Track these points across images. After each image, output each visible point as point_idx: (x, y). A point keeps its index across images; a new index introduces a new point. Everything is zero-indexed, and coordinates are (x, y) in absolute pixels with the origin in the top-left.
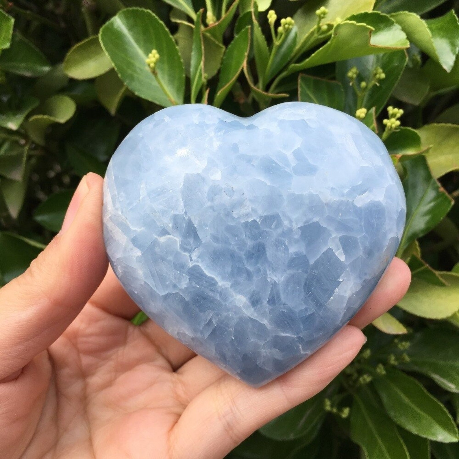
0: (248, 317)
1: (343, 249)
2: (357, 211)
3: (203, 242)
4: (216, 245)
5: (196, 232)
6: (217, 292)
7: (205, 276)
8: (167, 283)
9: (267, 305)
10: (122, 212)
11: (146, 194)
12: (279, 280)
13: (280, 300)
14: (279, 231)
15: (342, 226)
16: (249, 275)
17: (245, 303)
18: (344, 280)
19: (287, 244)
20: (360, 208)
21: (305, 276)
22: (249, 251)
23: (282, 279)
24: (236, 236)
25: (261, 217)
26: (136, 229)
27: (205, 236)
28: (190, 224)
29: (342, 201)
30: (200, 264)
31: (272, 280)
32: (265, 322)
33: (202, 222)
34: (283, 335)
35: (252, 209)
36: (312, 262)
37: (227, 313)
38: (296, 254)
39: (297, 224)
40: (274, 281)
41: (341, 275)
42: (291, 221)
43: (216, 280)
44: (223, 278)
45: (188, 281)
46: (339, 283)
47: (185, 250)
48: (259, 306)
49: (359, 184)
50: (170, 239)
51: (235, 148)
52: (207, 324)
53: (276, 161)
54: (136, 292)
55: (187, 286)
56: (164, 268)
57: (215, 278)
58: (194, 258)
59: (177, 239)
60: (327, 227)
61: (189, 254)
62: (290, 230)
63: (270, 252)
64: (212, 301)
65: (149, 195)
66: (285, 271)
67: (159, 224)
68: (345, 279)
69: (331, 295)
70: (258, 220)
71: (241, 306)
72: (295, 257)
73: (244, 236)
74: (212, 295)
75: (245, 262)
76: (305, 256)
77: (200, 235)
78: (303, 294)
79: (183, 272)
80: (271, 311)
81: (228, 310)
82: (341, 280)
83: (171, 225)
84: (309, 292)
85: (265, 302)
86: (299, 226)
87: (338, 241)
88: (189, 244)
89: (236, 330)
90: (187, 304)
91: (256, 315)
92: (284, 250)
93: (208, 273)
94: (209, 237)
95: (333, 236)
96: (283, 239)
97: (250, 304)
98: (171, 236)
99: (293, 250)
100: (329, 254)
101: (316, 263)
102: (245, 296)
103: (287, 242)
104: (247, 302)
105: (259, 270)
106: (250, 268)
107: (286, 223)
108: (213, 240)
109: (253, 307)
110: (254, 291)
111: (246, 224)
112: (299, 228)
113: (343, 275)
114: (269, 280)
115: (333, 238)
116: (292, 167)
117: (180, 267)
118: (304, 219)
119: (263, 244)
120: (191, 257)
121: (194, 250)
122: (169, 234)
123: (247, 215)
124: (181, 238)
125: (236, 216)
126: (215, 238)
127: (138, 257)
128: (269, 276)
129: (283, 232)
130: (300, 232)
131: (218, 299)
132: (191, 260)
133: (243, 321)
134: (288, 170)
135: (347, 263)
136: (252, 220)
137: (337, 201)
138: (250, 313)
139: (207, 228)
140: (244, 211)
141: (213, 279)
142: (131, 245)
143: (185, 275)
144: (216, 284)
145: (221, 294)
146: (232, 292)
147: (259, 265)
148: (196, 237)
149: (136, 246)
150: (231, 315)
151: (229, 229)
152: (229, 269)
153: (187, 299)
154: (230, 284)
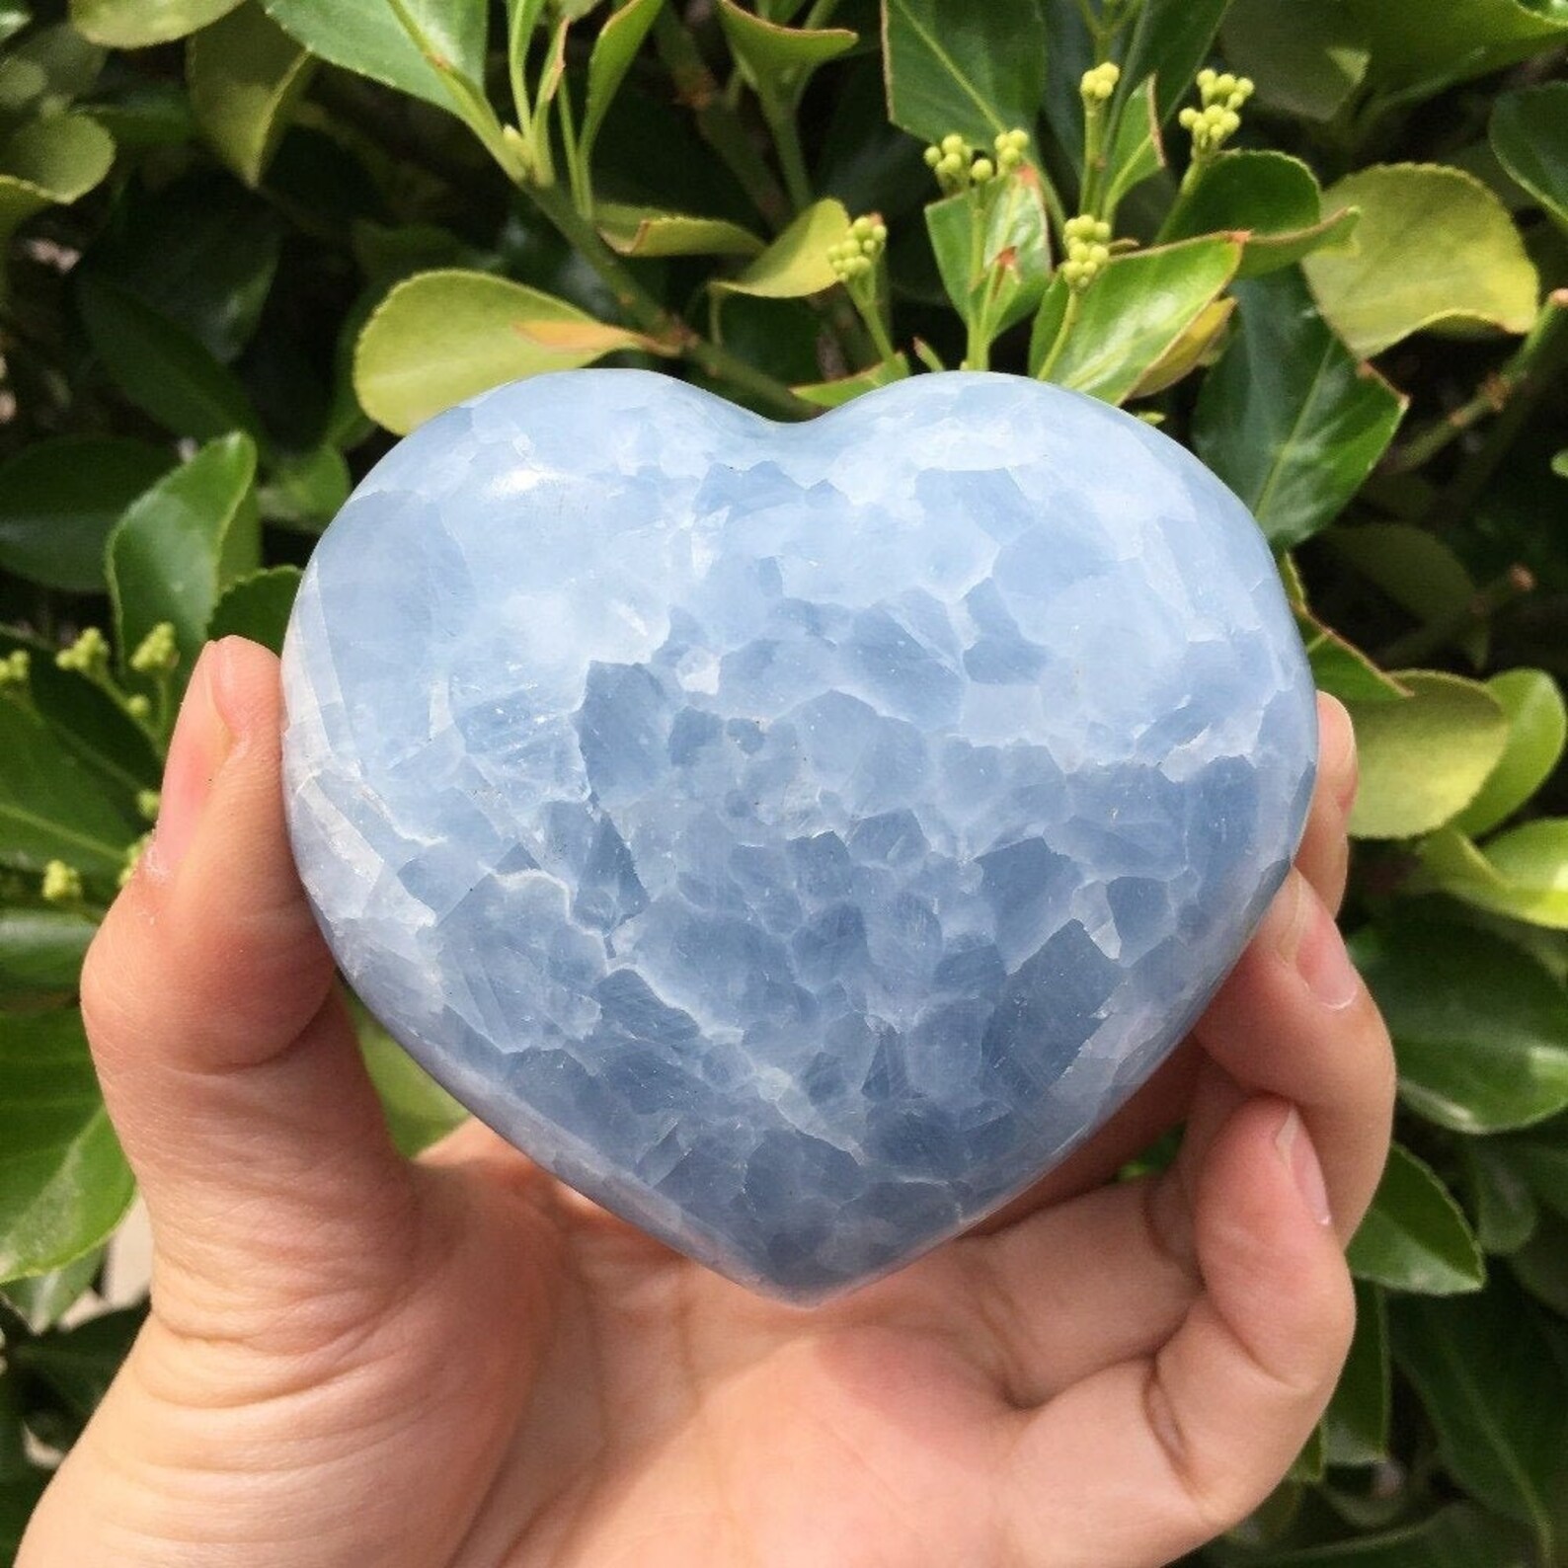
0: (798, 1131)
1: (1117, 921)
2: (1169, 797)
3: (652, 900)
4: (696, 909)
5: (630, 865)
6: (698, 1057)
7: (658, 1005)
8: (528, 1019)
9: (863, 1098)
10: (364, 772)
11: (452, 722)
12: (903, 1023)
13: (905, 1081)
14: (914, 868)
15: (1118, 847)
16: (805, 1005)
17: (789, 1091)
18: (1111, 1013)
19: (935, 911)
20: (1179, 785)
21: (991, 1008)
22: (809, 935)
23: (915, 1020)
24: (769, 883)
25: (853, 824)
26: (417, 838)
27: (661, 878)
28: (608, 837)
29: (1123, 767)
30: (641, 970)
31: (881, 1021)
32: (851, 1146)
33: (652, 832)
34: (907, 1180)
35: (825, 797)
36: (1013, 967)
37: (725, 1120)
38: (967, 941)
39: (970, 846)
40: (887, 1026)
41: (1103, 1001)
42: (952, 839)
43: (695, 1019)
44: (718, 1014)
45: (598, 1016)
46: (1098, 1023)
47: (590, 919)
48: (832, 1101)
49: (1183, 704)
50: (536, 881)
51: (768, 571)
52: (657, 1147)
53: (909, 629)
54: (414, 1031)
55: (594, 1032)
56: (518, 972)
57: (692, 1014)
58: (621, 946)
59: (564, 885)
60: (1069, 855)
61: (603, 934)
62: (950, 867)
63: (878, 937)
64: (677, 1080)
65: (462, 724)
66: (925, 995)
67: (498, 829)
68: (1114, 1011)
69: (1068, 1062)
70: (842, 834)
71: (777, 1099)
72: (960, 951)
73: (795, 883)
74: (680, 1064)
75: (795, 967)
76: (994, 947)
77: (645, 875)
78: (979, 1062)
79: (582, 991)
80: (873, 1115)
81: (733, 1109)
82: (1103, 1014)
83: (540, 836)
84: (999, 1058)
85: (855, 1090)
86: (978, 855)
87: (1101, 896)
88: (605, 902)
89: (753, 1171)
90: (593, 1083)
91: (822, 1125)
92: (924, 932)
93: (668, 996)
94: (673, 884)
95: (1088, 882)
96: (922, 894)
97: (803, 1094)
98: (543, 874)
99: (953, 927)
100: (1072, 938)
101: (1028, 968)
102: (791, 1072)
103: (936, 905)
104: (796, 1088)
105: (837, 992)
106: (812, 988)
107: (935, 843)
108: (688, 896)
109: (813, 1104)
110: (821, 1055)
111: (802, 844)
112: (978, 860)
113: (1109, 1000)
114: (871, 1023)
115: (1085, 889)
116: (962, 651)
117: (572, 971)
118: (998, 831)
119: (858, 909)
120: (609, 944)
121: (621, 924)
122: (533, 865)
123: (806, 815)
124: (575, 883)
125: (769, 820)
126: (695, 887)
127: (423, 930)
128: (871, 1012)
129: (925, 872)
130: (980, 873)
131: (700, 1076)
132: (611, 954)
133: (780, 1141)
134: (947, 662)
135: (1127, 964)
136: (822, 832)
137: (1107, 769)
138: (802, 1118)
139: (669, 855)
140: (797, 803)
141: (683, 1017)
142: (398, 888)
143: (590, 1003)
144: (693, 1030)
145: (708, 1061)
146: (747, 1056)
147: (838, 978)
148: (629, 878)
149: (415, 893)
150: (739, 1126)
151: (744, 859)
152: (738, 987)
153: (592, 1069)
154: (741, 1032)
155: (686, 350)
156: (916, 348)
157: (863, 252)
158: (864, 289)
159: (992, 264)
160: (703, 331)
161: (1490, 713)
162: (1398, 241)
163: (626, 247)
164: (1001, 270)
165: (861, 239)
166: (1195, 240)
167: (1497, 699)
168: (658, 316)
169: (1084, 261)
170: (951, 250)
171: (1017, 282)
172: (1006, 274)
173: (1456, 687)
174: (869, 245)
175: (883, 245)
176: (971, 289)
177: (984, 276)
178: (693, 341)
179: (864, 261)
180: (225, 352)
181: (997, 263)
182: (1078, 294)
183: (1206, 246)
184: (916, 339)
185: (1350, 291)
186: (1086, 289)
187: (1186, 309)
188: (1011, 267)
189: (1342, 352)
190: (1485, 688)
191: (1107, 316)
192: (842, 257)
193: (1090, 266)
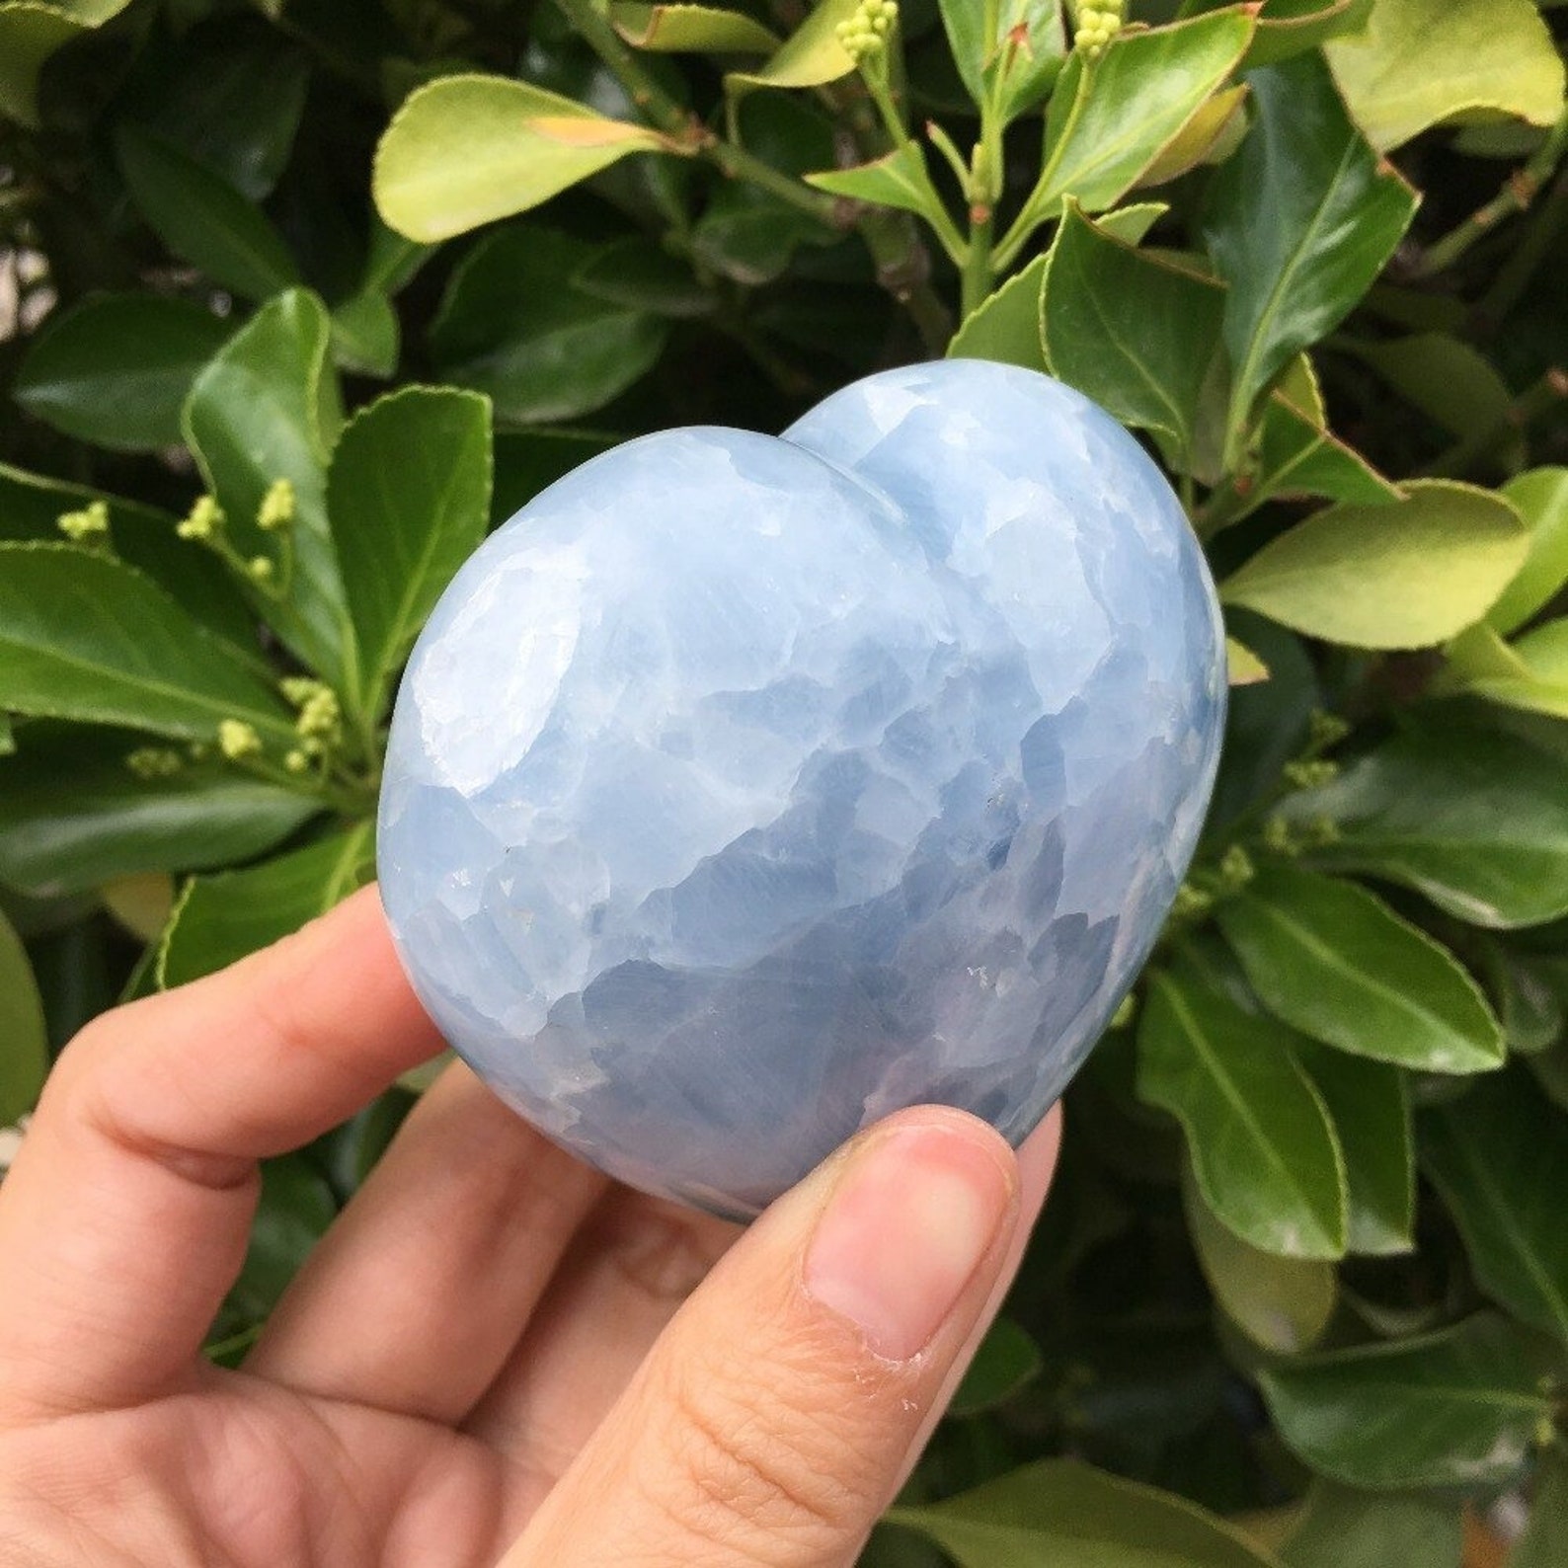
155: (703, 150)
156: (929, 131)
157: (874, 30)
158: (875, 71)
159: (1004, 40)
160: (722, 132)
161: (1508, 524)
162: (1422, 34)
163: (638, 40)
164: (1014, 48)
165: (873, 16)
166: (1210, 15)
167: (1516, 509)
168: (674, 115)
169: (1095, 29)
170: (965, 33)
171: (1029, 58)
172: (1018, 51)
173: (1473, 496)
174: (880, 22)
175: (894, 23)
176: (983, 69)
177: (995, 55)
178: (710, 140)
179: (875, 40)
180: (257, 189)
181: (1009, 41)
182: (1089, 65)
183: (1220, 20)
184: (929, 123)
185: (1373, 88)
186: (1097, 58)
187: (1201, 87)
188: (1023, 44)
189: (1363, 148)
190: (1498, 497)
191: (1122, 95)
192: (852, 34)
193: (1102, 35)
